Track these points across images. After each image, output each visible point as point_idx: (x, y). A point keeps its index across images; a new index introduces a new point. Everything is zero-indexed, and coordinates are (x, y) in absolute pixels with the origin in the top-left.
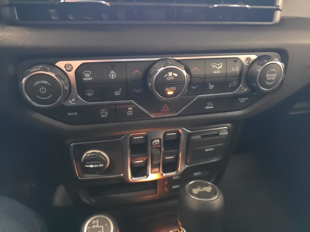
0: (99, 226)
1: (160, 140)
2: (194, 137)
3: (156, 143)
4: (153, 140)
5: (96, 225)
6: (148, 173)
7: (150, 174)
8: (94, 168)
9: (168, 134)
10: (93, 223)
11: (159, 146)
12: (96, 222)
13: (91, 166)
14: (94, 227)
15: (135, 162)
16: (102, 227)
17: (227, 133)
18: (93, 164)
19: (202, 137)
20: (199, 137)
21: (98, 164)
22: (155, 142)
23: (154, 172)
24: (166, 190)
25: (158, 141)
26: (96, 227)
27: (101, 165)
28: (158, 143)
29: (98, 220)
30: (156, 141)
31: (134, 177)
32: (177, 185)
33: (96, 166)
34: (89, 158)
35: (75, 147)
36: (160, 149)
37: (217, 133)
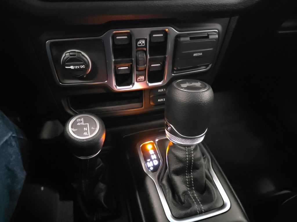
0: (84, 123)
1: (146, 40)
2: (182, 39)
3: (142, 44)
4: (138, 40)
5: (81, 123)
6: (133, 82)
7: (135, 83)
8: (75, 69)
9: (154, 36)
10: (77, 121)
11: (145, 49)
12: (81, 121)
13: (72, 67)
14: (79, 124)
15: (119, 68)
16: (87, 125)
17: (217, 36)
18: (74, 65)
19: (191, 38)
20: (188, 39)
21: (80, 65)
22: (140, 43)
23: (139, 80)
24: (152, 103)
25: (144, 42)
26: (81, 124)
27: (83, 67)
28: (143, 44)
29: (83, 119)
30: (142, 42)
31: (119, 86)
32: (163, 98)
33: (77, 67)
34: (68, 58)
35: (52, 44)
36: (146, 52)
37: (207, 35)
